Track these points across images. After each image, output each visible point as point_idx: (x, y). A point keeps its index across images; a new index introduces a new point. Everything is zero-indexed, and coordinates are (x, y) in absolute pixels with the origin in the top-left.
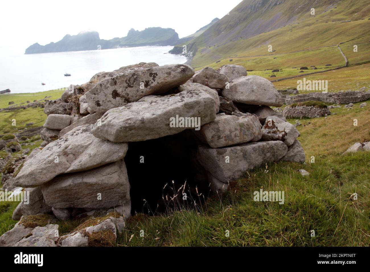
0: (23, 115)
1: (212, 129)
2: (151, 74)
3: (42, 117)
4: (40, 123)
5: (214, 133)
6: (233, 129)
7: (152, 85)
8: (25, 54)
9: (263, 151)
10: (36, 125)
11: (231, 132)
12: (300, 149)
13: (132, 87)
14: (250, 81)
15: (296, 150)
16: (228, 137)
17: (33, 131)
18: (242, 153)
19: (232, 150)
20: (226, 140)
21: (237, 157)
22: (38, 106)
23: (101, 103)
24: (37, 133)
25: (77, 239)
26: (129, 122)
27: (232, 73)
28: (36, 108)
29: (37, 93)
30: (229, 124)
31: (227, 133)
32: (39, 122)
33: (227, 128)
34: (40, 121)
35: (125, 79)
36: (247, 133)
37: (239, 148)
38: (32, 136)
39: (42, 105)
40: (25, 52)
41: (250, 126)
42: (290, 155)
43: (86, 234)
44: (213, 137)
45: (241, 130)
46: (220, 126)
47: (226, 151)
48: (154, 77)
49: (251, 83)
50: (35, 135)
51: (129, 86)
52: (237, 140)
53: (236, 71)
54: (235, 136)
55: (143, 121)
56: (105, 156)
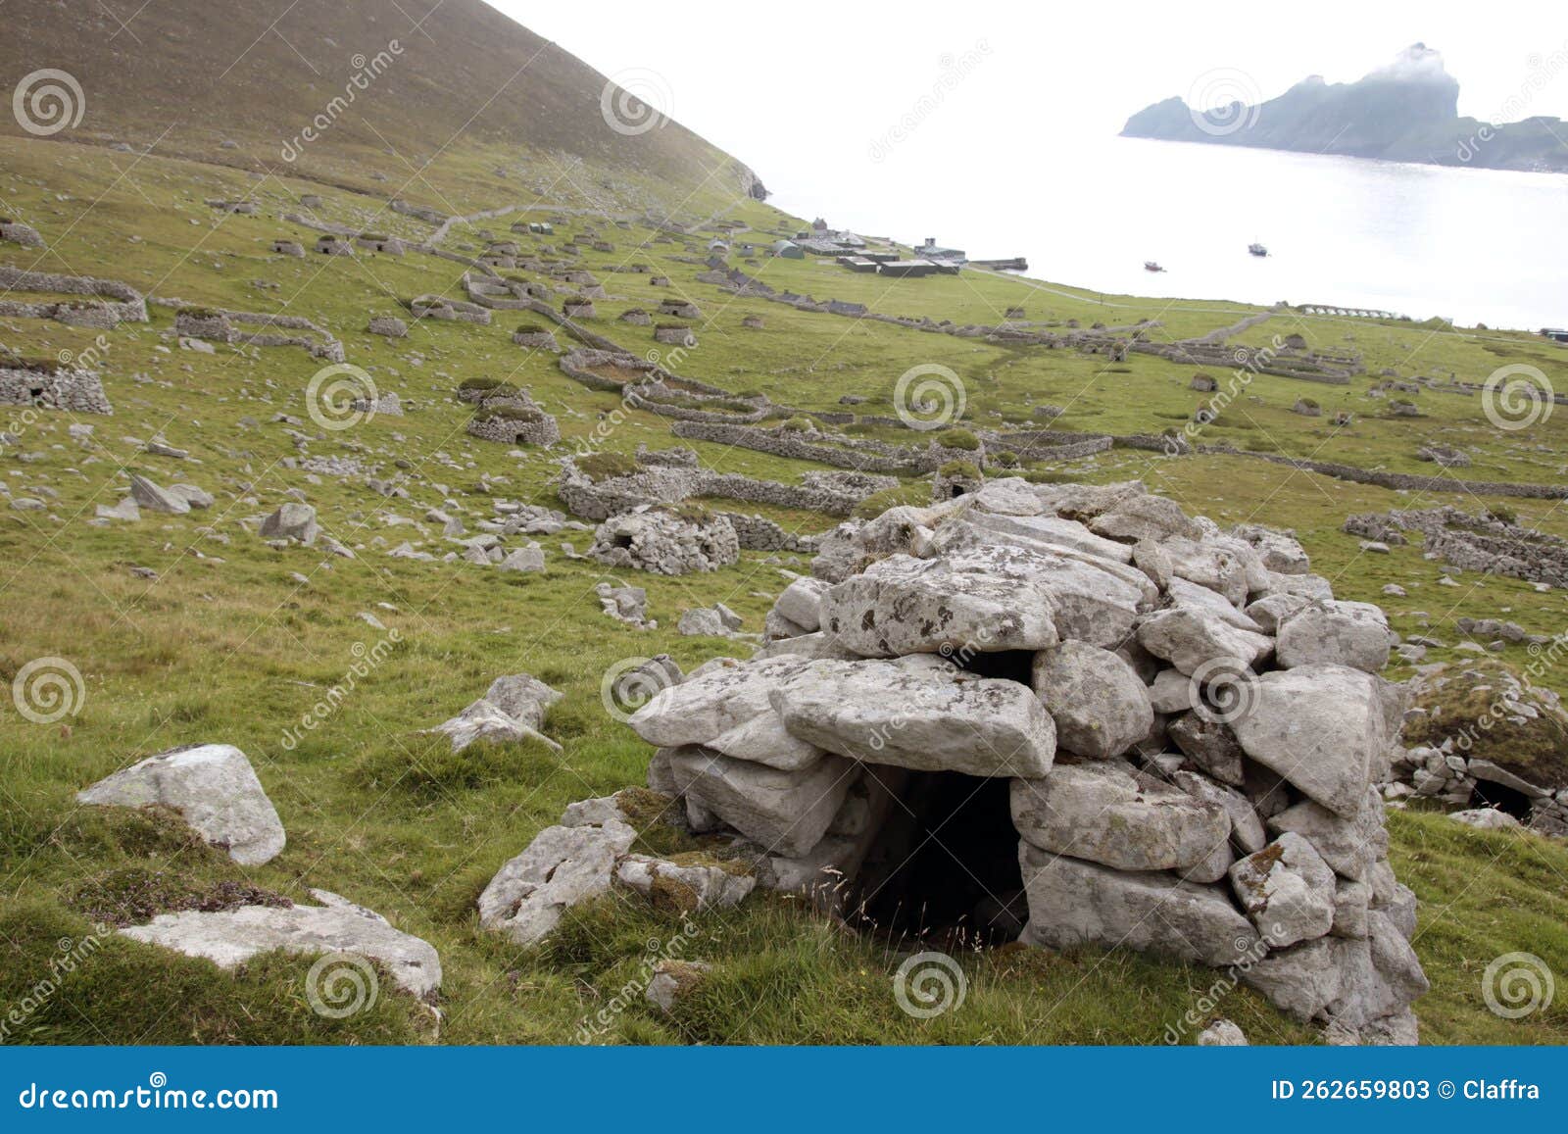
0: (1036, 369)
1: (1029, 796)
2: (942, 610)
3: (1102, 396)
4: (1086, 418)
5: (1029, 807)
6: (1085, 821)
7: (935, 637)
8: (1121, 134)
9: (1160, 915)
10: (1068, 419)
11: (1075, 823)
12: (1300, 973)
13: (901, 621)
14: (1297, 700)
15: (1286, 970)
16: (1059, 834)
17: (1049, 442)
18: (1088, 890)
19: (1062, 869)
20: (1052, 838)
21: (1073, 893)
22: (1100, 350)
23: (840, 625)
24: (1060, 455)
25: (637, 871)
26: (812, 710)
27: (1322, 640)
28: (1093, 356)
29: (1114, 298)
30: (1078, 803)
31: (1064, 822)
32: (1083, 415)
33: (1070, 810)
34: (1088, 410)
35: (895, 597)
36: (1125, 848)
37: (1086, 872)
38: (1038, 460)
39: (1119, 349)
40: (1121, 129)
41: (1145, 834)
42: (1265, 974)
43: (653, 872)
44: (1023, 815)
45: (1109, 833)
46: (1050, 798)
47: (1045, 863)
48: (946, 620)
49: (1293, 710)
50: (1049, 458)
51: (896, 617)
52: (1087, 852)
53: (1341, 637)
54: (1084, 840)
55: (832, 721)
56: (765, 750)
